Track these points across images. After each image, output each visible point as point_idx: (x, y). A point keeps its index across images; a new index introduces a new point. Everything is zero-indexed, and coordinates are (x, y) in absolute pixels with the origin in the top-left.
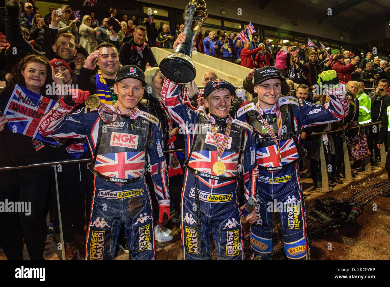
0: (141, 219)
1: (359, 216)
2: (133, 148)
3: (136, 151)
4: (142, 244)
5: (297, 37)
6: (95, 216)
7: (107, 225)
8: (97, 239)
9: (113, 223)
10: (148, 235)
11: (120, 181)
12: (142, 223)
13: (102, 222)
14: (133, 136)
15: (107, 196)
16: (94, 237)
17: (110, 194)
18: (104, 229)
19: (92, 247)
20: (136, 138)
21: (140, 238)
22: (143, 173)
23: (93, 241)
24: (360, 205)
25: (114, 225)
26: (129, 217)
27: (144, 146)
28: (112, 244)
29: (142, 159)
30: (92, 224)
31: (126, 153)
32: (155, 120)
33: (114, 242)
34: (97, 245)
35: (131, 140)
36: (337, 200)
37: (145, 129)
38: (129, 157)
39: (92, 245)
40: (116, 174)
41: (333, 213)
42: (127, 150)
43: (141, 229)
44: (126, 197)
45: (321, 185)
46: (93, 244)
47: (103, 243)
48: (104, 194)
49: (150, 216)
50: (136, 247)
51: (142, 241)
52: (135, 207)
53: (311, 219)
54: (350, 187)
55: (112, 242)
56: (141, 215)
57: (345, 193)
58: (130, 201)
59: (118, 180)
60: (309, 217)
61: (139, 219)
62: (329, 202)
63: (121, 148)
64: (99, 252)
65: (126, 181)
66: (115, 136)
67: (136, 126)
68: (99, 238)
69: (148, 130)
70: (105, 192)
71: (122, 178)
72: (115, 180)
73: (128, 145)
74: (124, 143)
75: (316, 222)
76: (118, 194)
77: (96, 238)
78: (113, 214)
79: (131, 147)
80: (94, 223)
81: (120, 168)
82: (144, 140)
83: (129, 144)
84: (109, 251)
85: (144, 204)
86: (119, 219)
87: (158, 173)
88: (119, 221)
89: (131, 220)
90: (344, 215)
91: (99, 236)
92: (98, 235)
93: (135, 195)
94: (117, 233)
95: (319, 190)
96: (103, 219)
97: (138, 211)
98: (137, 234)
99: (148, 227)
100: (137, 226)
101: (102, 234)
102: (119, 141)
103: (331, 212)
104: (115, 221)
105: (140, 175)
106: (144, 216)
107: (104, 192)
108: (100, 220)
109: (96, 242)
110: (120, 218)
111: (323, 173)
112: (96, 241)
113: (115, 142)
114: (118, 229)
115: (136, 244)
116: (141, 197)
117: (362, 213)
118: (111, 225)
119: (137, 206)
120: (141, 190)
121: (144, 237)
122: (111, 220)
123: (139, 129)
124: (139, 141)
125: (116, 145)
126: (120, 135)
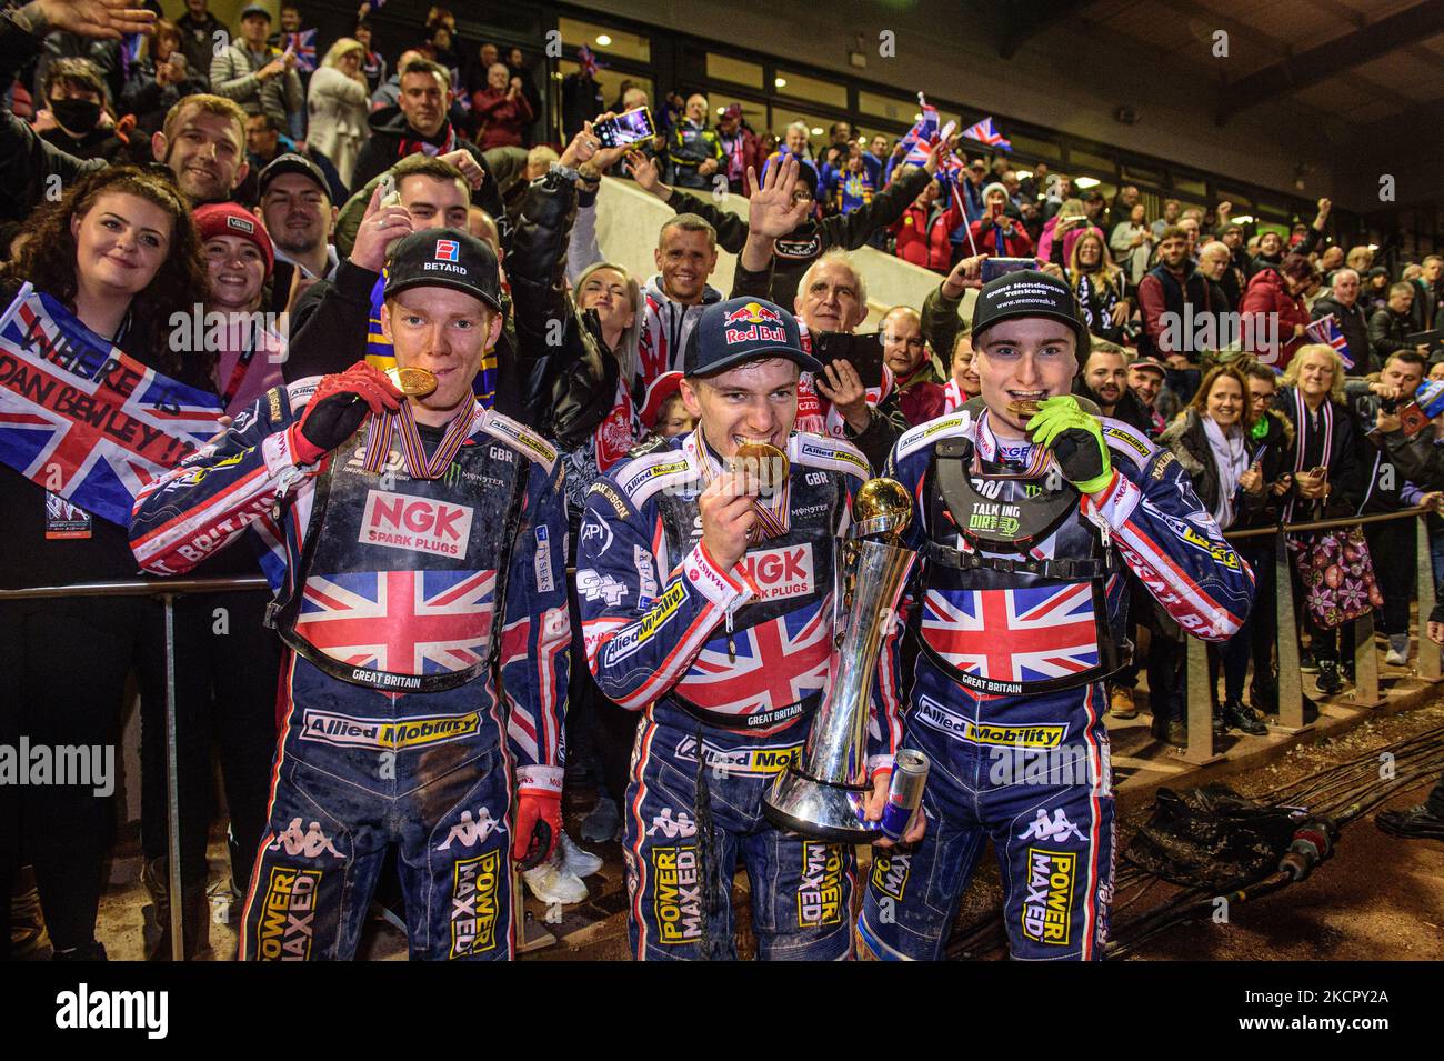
0: (465, 829)
1: (1319, 864)
2: (449, 555)
3: (462, 567)
4: (462, 928)
5: (1132, 170)
6: (286, 813)
7: (332, 849)
8: (286, 902)
9: (356, 841)
10: (491, 896)
11: (393, 683)
12: (466, 844)
13: (313, 836)
14: (452, 508)
15: (338, 737)
16: (278, 893)
17: (352, 728)
18: (320, 864)
19: (264, 929)
20: (464, 520)
21: (456, 902)
22: (486, 653)
23: (271, 906)
24: (1327, 823)
25: (356, 849)
26: (419, 821)
27: (492, 552)
28: (345, 921)
29: (481, 601)
30: (275, 843)
31: (419, 575)
32: (541, 449)
33: (355, 914)
34: (286, 925)
35: (444, 522)
36: (1240, 797)
37: (501, 482)
38: (429, 591)
39: (267, 924)
40: (379, 654)
41: (1221, 845)
42: (425, 561)
43: (462, 869)
44: (408, 741)
45: (1184, 734)
46: (272, 918)
47: (311, 917)
48: (326, 728)
49: (501, 821)
50: (440, 938)
51: (464, 916)
52: (445, 781)
53: (1134, 864)
54: (1294, 750)
55: (347, 915)
56: (466, 815)
57: (1274, 770)
58: (424, 757)
59: (383, 679)
60: (1130, 853)
61: (456, 831)
62: (1211, 801)
63: (402, 553)
64: (293, 950)
65: (417, 683)
66: (380, 506)
67: (468, 470)
68: (298, 896)
69: (512, 487)
70: (332, 722)
71: (400, 670)
72: (373, 679)
73: (429, 545)
74: (415, 536)
75: (1152, 874)
76: (382, 729)
77: (283, 895)
78: (356, 806)
79: (439, 553)
80: (279, 840)
81: (395, 632)
82: (494, 525)
83: (436, 539)
84: (332, 948)
85: (481, 772)
86: (377, 824)
87: (525, 656)
88: (377, 834)
89: (426, 830)
90: (1264, 856)
91: (296, 890)
92: (291, 885)
93: (446, 734)
94: (370, 878)
95: (1173, 755)
96: (315, 825)
97: (456, 796)
98: (444, 886)
99: (488, 864)
100: (450, 855)
101: (309, 880)
102: (397, 526)
103: (1214, 843)
104: (363, 832)
105: (472, 660)
106: (476, 819)
107: (327, 721)
108: (305, 829)
109: (285, 913)
110: (384, 823)
111: (1195, 691)
112: (284, 907)
113: (378, 530)
114: (373, 865)
115: (440, 927)
116: (469, 744)
117: (1332, 852)
118: (346, 850)
119: (454, 778)
120: (471, 717)
121: (471, 900)
122: (346, 830)
123: (478, 481)
124: (472, 531)
125: (382, 543)
126: (399, 503)
